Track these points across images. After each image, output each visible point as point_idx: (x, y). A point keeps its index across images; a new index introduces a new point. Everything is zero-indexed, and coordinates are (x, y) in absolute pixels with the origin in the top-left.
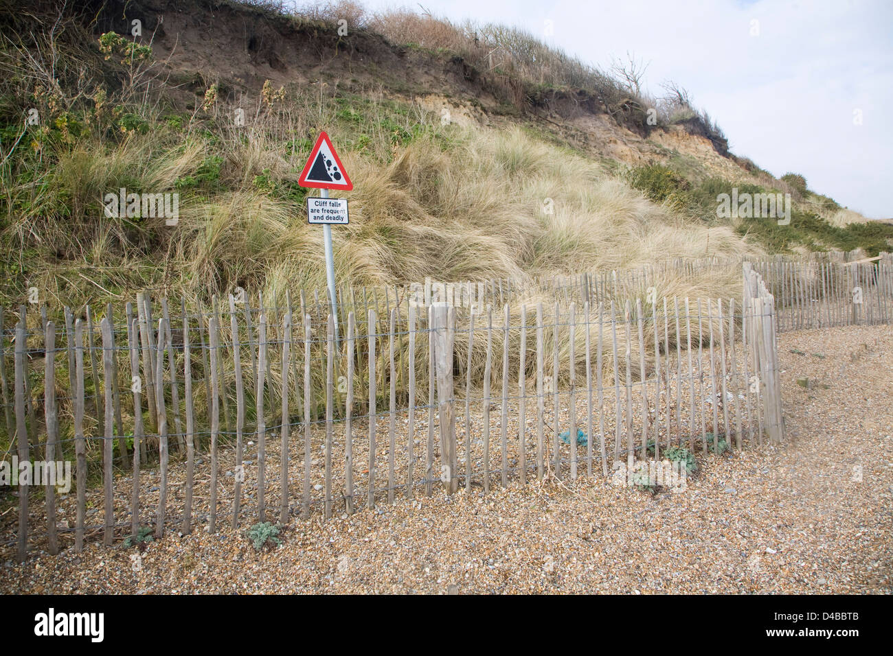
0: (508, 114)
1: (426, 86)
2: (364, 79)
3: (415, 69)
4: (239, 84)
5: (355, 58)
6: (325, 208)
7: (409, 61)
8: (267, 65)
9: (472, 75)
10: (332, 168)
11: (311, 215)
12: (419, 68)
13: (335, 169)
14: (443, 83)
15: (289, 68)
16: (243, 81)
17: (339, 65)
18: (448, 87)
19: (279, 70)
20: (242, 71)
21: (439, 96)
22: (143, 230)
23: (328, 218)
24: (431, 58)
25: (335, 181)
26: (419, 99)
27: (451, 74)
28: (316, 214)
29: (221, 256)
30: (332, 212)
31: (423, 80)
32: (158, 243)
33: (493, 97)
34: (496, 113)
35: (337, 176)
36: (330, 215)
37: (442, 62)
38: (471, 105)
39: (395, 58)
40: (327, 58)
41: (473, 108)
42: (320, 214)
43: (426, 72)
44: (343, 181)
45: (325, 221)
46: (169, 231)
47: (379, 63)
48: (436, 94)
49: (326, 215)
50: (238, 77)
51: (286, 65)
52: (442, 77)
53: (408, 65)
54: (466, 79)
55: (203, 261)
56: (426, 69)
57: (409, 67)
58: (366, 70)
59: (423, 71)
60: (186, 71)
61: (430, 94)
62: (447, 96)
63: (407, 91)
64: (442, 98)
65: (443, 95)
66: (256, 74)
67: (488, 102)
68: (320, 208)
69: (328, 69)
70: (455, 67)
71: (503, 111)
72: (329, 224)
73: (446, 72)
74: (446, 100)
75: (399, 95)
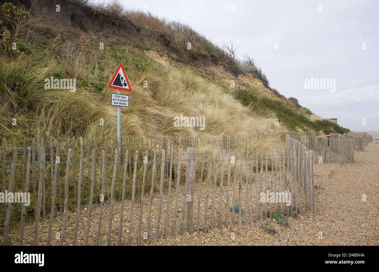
0: (182, 62)
1: (148, 46)
2: (123, 40)
3: (144, 38)
4: (66, 35)
5: (119, 30)
6: (119, 99)
7: (142, 34)
8: (79, 28)
9: (168, 43)
10: (123, 80)
11: (113, 102)
12: (146, 38)
13: (125, 81)
14: (156, 45)
15: (89, 31)
16: (68, 34)
17: (111, 32)
18: (158, 47)
19: (84, 31)
20: (68, 30)
21: (154, 51)
22: (25, 101)
23: (120, 103)
24: (151, 34)
25: (124, 87)
26: (145, 51)
27: (159, 41)
28: (115, 101)
29: (65, 116)
30: (122, 101)
31: (147, 43)
32: (31, 108)
33: (176, 54)
34: (177, 61)
35: (125, 85)
36: (121, 102)
37: (156, 36)
38: (167, 56)
39: (136, 32)
40: (106, 28)
41: (168, 58)
42: (117, 102)
43: (149, 40)
44: (127, 87)
45: (119, 105)
46: (38, 103)
47: (129, 33)
48: (153, 50)
49: (119, 102)
50: (66, 32)
51: (87, 29)
52: (156, 43)
53: (141, 36)
54: (166, 45)
55: (56, 118)
56: (149, 38)
57: (141, 37)
58: (123, 36)
59: (148, 39)
60: (42, 26)
61: (150, 50)
62: (157, 51)
63: (140, 47)
64: (155, 52)
65: (156, 50)
66: (74, 32)
67: (174, 56)
68: (117, 98)
69: (106, 33)
70: (162, 39)
71: (180, 60)
72: (120, 106)
73: (158, 40)
74: (157, 53)
75: (137, 49)
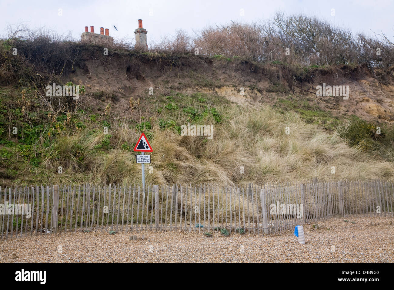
0: (277, 91)
1: (222, 81)
2: (187, 81)
3: (217, 71)
4: (121, 93)
5: (182, 70)
6: (142, 158)
7: (215, 66)
8: (135, 79)
9: (255, 69)
10: (145, 145)
11: (137, 160)
12: (220, 70)
14: (233, 78)
16: (123, 90)
17: (173, 75)
18: (236, 80)
19: (141, 81)
20: (123, 85)
21: (229, 86)
22: (83, 163)
23: (143, 161)
24: (228, 63)
25: (146, 149)
26: (217, 89)
27: (239, 71)
29: (109, 173)
31: (221, 77)
33: (269, 81)
34: (269, 91)
35: (147, 147)
37: (234, 65)
38: (250, 89)
39: (206, 65)
40: (166, 72)
41: (250, 91)
42: (140, 160)
43: (224, 73)
44: (149, 149)
47: (196, 70)
48: (227, 86)
50: (121, 89)
51: (145, 78)
52: (234, 74)
53: (213, 69)
54: (251, 72)
56: (224, 71)
57: (214, 70)
58: (187, 76)
59: (222, 72)
60: (98, 90)
61: (223, 86)
62: (234, 86)
63: (211, 85)
64: (231, 87)
65: (231, 85)
66: (129, 86)
67: (265, 85)
69: (166, 78)
70: (243, 67)
71: (274, 89)
72: (144, 163)
73: (236, 70)
74: (233, 89)
75: (205, 88)
